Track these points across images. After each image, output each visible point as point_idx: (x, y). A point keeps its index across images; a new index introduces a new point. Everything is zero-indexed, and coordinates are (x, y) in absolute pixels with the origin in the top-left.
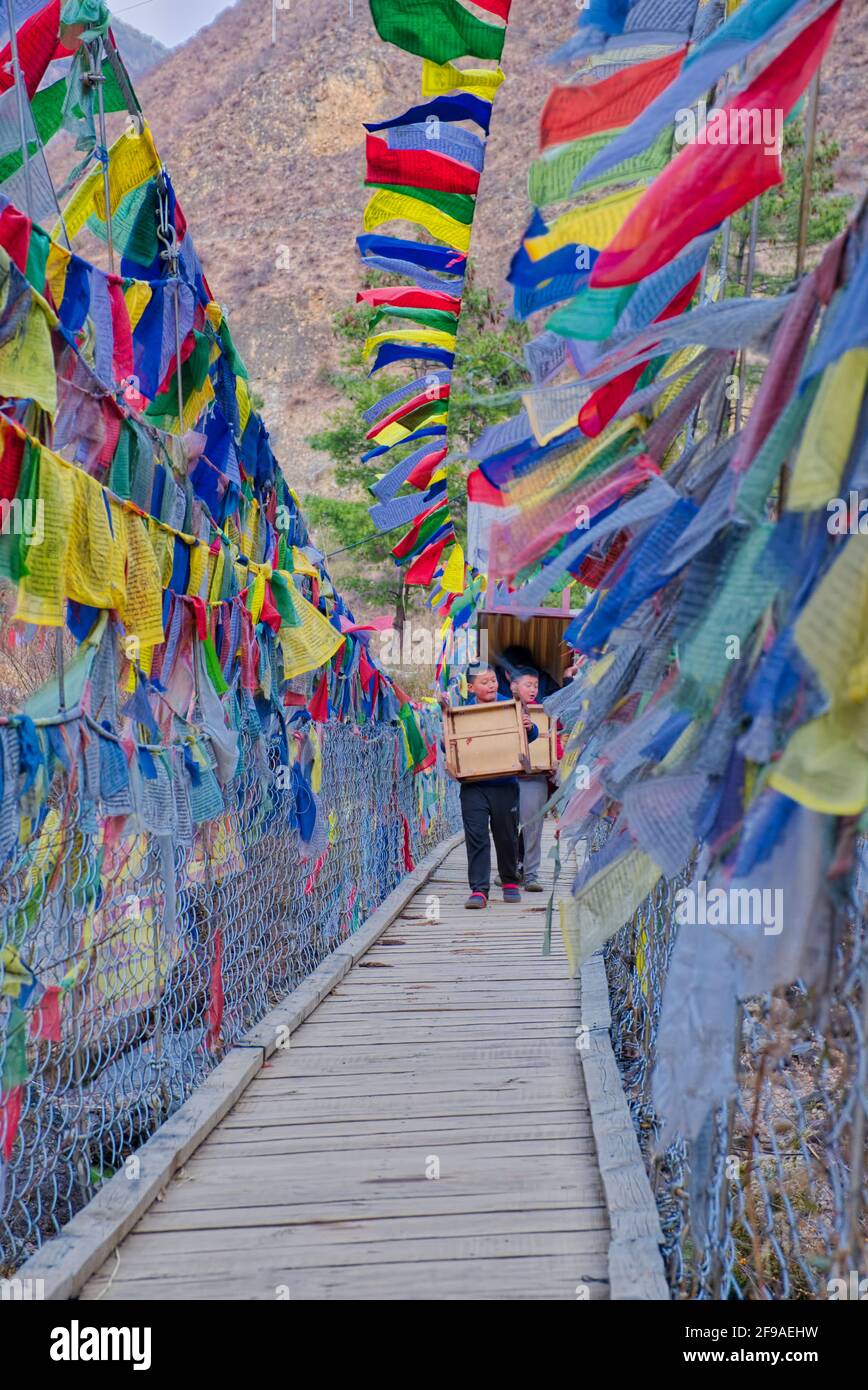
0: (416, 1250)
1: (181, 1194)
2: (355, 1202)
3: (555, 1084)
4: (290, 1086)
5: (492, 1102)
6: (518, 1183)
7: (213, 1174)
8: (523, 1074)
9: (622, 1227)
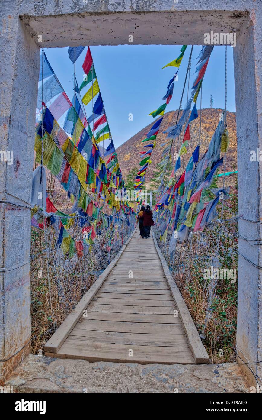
0: (144, 262)
1: (122, 257)
2: (138, 258)
3: (153, 249)
4: (129, 248)
5: (148, 250)
6: (152, 257)
7: (125, 255)
8: (150, 248)
9: (162, 261)
